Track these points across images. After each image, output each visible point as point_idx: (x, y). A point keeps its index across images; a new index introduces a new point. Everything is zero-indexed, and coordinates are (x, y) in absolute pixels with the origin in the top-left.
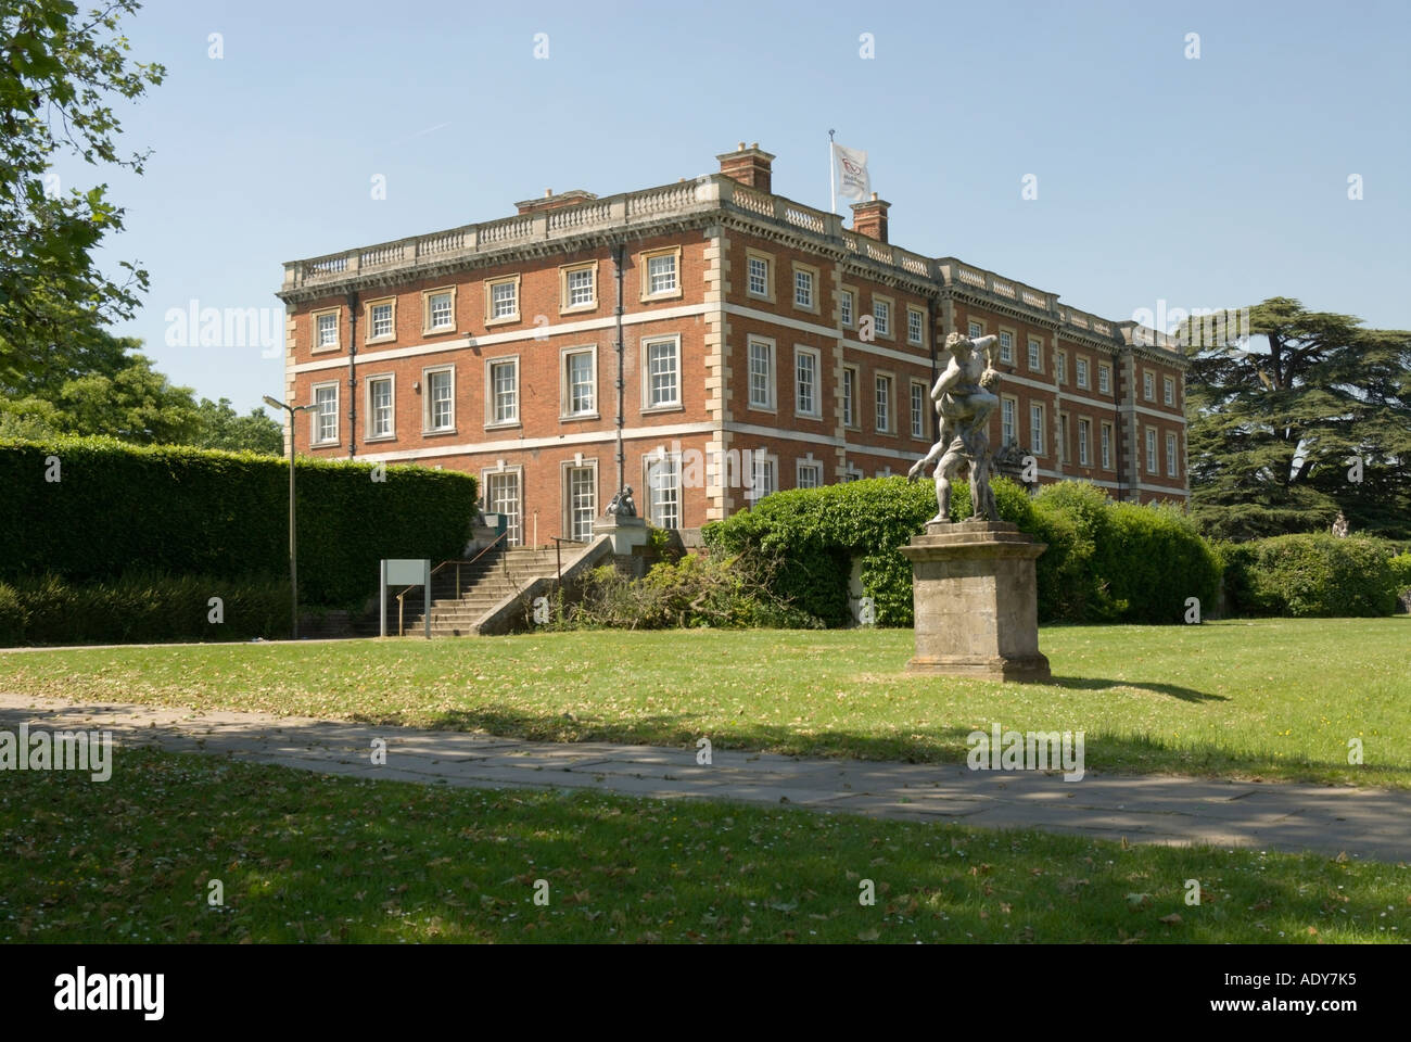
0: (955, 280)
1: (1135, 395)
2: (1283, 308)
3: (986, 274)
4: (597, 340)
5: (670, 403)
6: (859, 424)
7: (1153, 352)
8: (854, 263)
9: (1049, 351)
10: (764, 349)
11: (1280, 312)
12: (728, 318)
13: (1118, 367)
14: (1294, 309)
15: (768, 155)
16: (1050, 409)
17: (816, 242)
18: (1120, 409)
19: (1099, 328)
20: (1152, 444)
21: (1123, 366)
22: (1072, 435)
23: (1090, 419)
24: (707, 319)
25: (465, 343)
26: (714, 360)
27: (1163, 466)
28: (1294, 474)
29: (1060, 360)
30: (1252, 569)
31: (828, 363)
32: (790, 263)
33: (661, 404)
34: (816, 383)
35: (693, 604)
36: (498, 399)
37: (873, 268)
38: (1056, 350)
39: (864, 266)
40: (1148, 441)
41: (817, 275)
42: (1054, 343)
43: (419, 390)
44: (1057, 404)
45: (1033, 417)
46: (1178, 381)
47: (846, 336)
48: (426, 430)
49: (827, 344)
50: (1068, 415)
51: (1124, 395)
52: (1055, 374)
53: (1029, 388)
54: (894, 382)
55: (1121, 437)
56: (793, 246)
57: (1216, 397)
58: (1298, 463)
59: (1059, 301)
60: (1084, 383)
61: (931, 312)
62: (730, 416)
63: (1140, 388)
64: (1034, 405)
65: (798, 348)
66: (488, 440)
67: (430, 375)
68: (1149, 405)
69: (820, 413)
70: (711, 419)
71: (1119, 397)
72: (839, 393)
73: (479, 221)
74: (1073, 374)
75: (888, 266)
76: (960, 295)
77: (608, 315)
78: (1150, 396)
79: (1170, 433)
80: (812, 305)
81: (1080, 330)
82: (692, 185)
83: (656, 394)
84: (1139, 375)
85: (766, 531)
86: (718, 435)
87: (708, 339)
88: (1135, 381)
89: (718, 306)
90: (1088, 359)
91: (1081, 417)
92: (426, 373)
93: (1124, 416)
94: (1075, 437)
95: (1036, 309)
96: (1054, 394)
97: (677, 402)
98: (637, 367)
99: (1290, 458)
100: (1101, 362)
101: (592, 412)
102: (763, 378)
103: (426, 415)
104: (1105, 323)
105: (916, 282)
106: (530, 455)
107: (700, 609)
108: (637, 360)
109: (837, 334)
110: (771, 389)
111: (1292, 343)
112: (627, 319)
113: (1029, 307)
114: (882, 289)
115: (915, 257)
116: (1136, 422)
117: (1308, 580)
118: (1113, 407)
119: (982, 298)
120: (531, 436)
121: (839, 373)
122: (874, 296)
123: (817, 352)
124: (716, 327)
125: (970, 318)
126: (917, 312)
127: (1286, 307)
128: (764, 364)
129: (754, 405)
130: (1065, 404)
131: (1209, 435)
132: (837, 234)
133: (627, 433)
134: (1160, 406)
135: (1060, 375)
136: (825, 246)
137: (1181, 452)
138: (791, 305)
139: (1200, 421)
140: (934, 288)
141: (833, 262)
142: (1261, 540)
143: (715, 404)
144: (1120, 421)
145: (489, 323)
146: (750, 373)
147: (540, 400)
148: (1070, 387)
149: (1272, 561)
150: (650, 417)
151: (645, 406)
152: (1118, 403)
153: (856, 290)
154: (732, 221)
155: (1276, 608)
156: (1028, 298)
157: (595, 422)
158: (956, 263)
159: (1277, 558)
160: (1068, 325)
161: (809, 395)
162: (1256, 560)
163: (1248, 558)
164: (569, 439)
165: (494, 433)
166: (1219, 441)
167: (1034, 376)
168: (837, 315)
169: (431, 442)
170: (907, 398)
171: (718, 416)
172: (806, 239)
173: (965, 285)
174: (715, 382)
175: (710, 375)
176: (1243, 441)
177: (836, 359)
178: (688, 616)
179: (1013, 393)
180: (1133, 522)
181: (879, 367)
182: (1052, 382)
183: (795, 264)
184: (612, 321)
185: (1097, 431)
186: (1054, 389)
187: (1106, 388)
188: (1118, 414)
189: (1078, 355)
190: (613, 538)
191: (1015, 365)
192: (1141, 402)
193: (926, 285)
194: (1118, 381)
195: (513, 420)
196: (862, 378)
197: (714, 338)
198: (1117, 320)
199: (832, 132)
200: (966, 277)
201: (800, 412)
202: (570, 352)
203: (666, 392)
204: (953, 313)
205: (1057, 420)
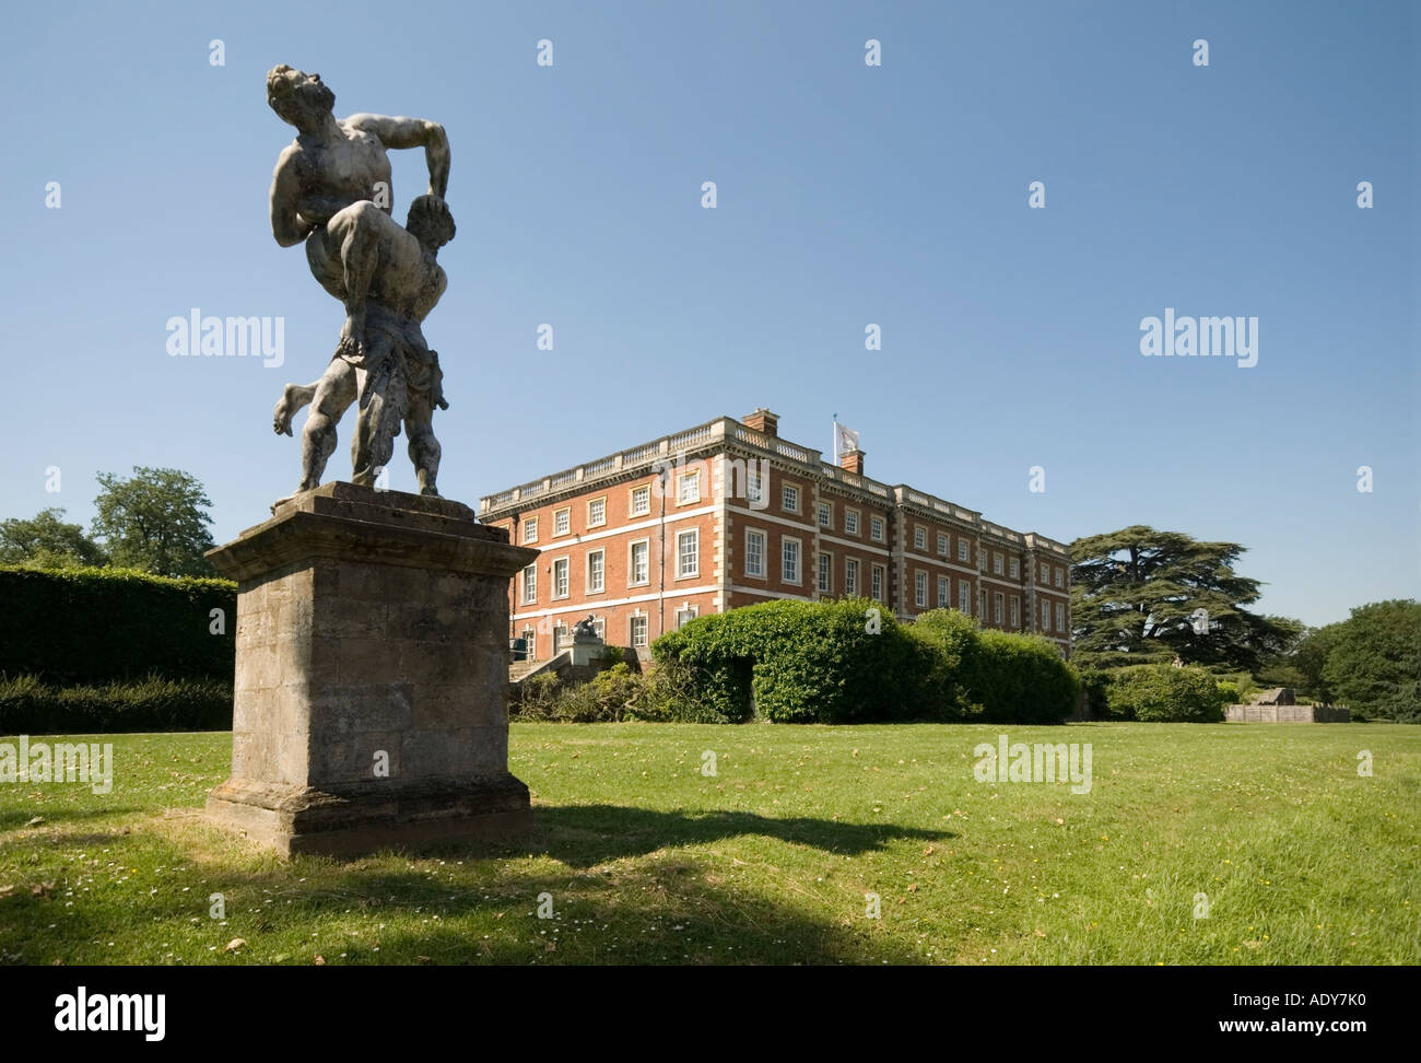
0: (905, 499)
1: (1035, 579)
2: (1140, 531)
3: (928, 497)
4: (649, 534)
5: (693, 573)
6: (833, 591)
7: (1048, 552)
8: (831, 485)
9: (973, 549)
10: (759, 538)
11: (1138, 533)
12: (730, 515)
13: (1023, 561)
14: (1147, 531)
15: (775, 415)
16: (973, 586)
17: (800, 467)
18: (1024, 588)
19: (1011, 537)
20: (1046, 611)
21: (1027, 561)
22: (990, 604)
23: (1003, 594)
24: (715, 516)
25: (575, 541)
26: (720, 543)
27: (1054, 625)
28: (1146, 633)
29: (982, 556)
30: (1109, 688)
31: (808, 549)
32: (780, 480)
33: (687, 575)
34: (799, 562)
35: (626, 704)
36: (593, 576)
37: (845, 489)
38: (979, 549)
39: (838, 487)
40: (1043, 609)
41: (801, 490)
42: (978, 544)
43: (549, 572)
44: (978, 583)
45: (961, 591)
46: (1065, 572)
47: (821, 532)
48: (553, 597)
49: (808, 536)
50: (987, 591)
51: (1027, 579)
52: (978, 564)
53: (959, 572)
54: (860, 564)
55: (1024, 606)
56: (782, 469)
57: (1092, 587)
58: (1149, 627)
59: (982, 517)
60: (999, 571)
61: (888, 520)
62: (730, 581)
63: (1038, 575)
64: (961, 582)
65: (785, 538)
66: (587, 602)
67: (556, 563)
68: (1043, 586)
69: (800, 582)
70: (717, 583)
71: (1023, 581)
72: (815, 569)
73: (584, 463)
74: (991, 565)
75: (857, 488)
76: (909, 509)
77: (656, 517)
78: (1045, 580)
79: (1058, 604)
80: (797, 510)
81: (998, 537)
82: (707, 427)
83: (685, 568)
84: (1038, 567)
85: (684, 646)
86: (721, 593)
87: (716, 529)
88: (1035, 570)
89: (722, 506)
90: (1003, 556)
91: (996, 592)
92: (554, 561)
93: (1027, 593)
94: (992, 606)
95: (965, 522)
96: (977, 576)
97: (697, 572)
98: (673, 550)
99: (1143, 623)
100: (1012, 558)
101: (646, 582)
102: (758, 557)
103: (553, 588)
104: (1015, 534)
105: (877, 500)
106: (610, 610)
107: (631, 707)
108: (673, 546)
109: (816, 530)
110: (763, 564)
111: (1146, 554)
112: (667, 519)
113: (959, 519)
114: (852, 503)
115: (877, 484)
116: (1035, 596)
117: (1154, 696)
118: (1019, 587)
119: (925, 511)
120: (611, 599)
121: (816, 555)
122: (846, 507)
123: (800, 541)
124: (721, 521)
125: (916, 525)
126: (879, 522)
127: (1142, 529)
128: (759, 547)
129: (749, 574)
130: (984, 584)
131: (1089, 609)
132: (817, 464)
133: (667, 594)
134: (1052, 587)
135: (981, 564)
136: (806, 470)
137: (1067, 618)
138: (779, 508)
139: (1082, 601)
140: (891, 504)
141: (813, 482)
142: (1117, 668)
143: (719, 573)
144: (1024, 596)
145: (589, 527)
146: (747, 552)
147: (616, 575)
148: (990, 572)
149: (1125, 680)
150: (679, 584)
151: (677, 576)
152: (1023, 584)
153: (833, 503)
154: (734, 449)
155: (1129, 715)
156: (959, 515)
157: (648, 589)
158: (906, 489)
159: (1129, 680)
160: (988, 533)
161: (793, 569)
162: (1114, 681)
163: (1106, 680)
164: (632, 600)
165: (590, 598)
166: (1094, 613)
167: (962, 564)
168: (815, 517)
169: (556, 604)
170: (870, 575)
171: (721, 580)
172: (792, 465)
173: (913, 503)
174: (720, 558)
175: (717, 553)
176: (1111, 614)
177: (814, 547)
178: (623, 712)
179: (947, 574)
180: (1001, 644)
181: (849, 554)
182: (976, 569)
183: (784, 482)
184: (658, 521)
185: (1008, 602)
186: (977, 573)
187: (1015, 575)
188: (1023, 592)
189: (995, 553)
190: (571, 650)
191: (949, 556)
192: (1039, 583)
193: (885, 502)
194: (1023, 570)
195: (601, 589)
196: (836, 560)
197: (720, 528)
198: (1023, 532)
199: (835, 416)
200: (913, 498)
201: (785, 580)
202: (634, 543)
203: (690, 567)
204: (904, 521)
205: (978, 593)
